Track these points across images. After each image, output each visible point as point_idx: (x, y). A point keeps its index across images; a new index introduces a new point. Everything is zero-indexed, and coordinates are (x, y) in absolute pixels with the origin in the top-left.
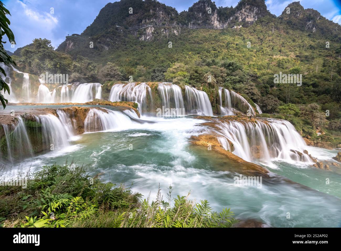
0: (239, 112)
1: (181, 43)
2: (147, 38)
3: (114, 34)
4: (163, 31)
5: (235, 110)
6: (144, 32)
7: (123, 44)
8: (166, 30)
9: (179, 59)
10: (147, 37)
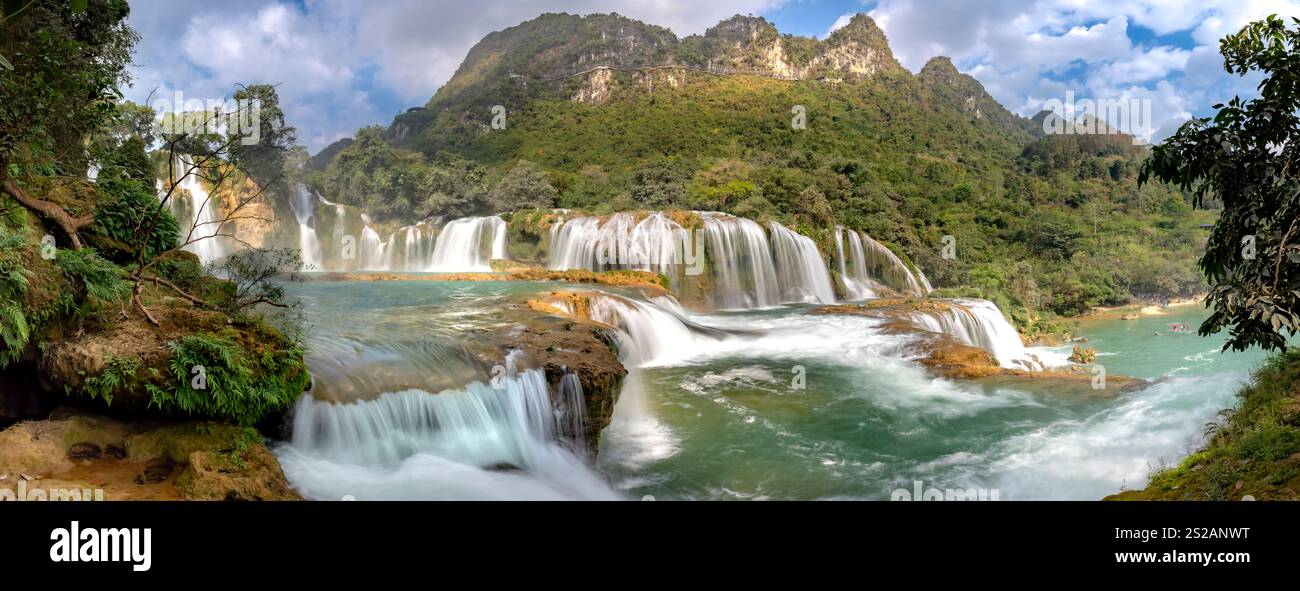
0: (884, 287)
1: (689, 105)
2: (593, 96)
3: (504, 95)
4: (638, 78)
5: (875, 283)
6: (585, 82)
7: (528, 115)
8: (644, 75)
9: (687, 145)
10: (592, 93)
